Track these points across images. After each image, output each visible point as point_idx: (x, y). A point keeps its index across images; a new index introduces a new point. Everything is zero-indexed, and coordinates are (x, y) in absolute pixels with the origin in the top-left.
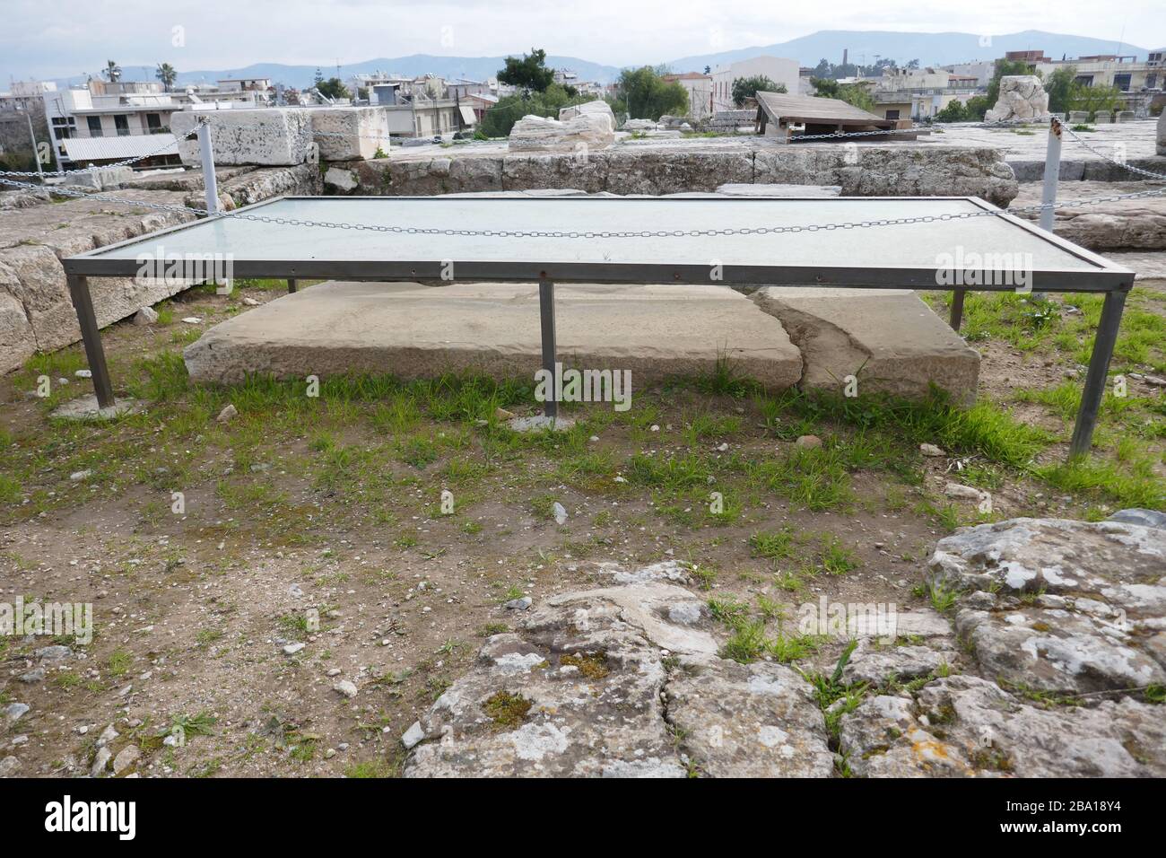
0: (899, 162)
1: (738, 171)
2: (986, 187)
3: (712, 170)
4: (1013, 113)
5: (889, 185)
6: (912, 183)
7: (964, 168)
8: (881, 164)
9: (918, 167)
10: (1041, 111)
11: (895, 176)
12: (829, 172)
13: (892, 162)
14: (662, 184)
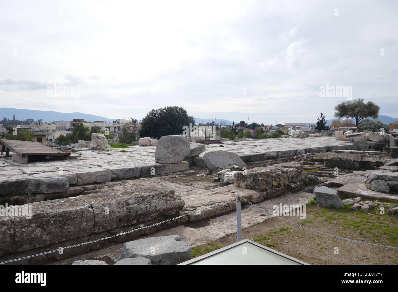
0: (148, 199)
1: (87, 216)
2: (176, 204)
3: (75, 218)
4: (98, 145)
5: (147, 209)
6: (154, 207)
7: (169, 198)
8: (142, 201)
9: (155, 201)
10: (106, 144)
11: (149, 206)
12: (125, 208)
13: (146, 200)
14: (49, 229)
